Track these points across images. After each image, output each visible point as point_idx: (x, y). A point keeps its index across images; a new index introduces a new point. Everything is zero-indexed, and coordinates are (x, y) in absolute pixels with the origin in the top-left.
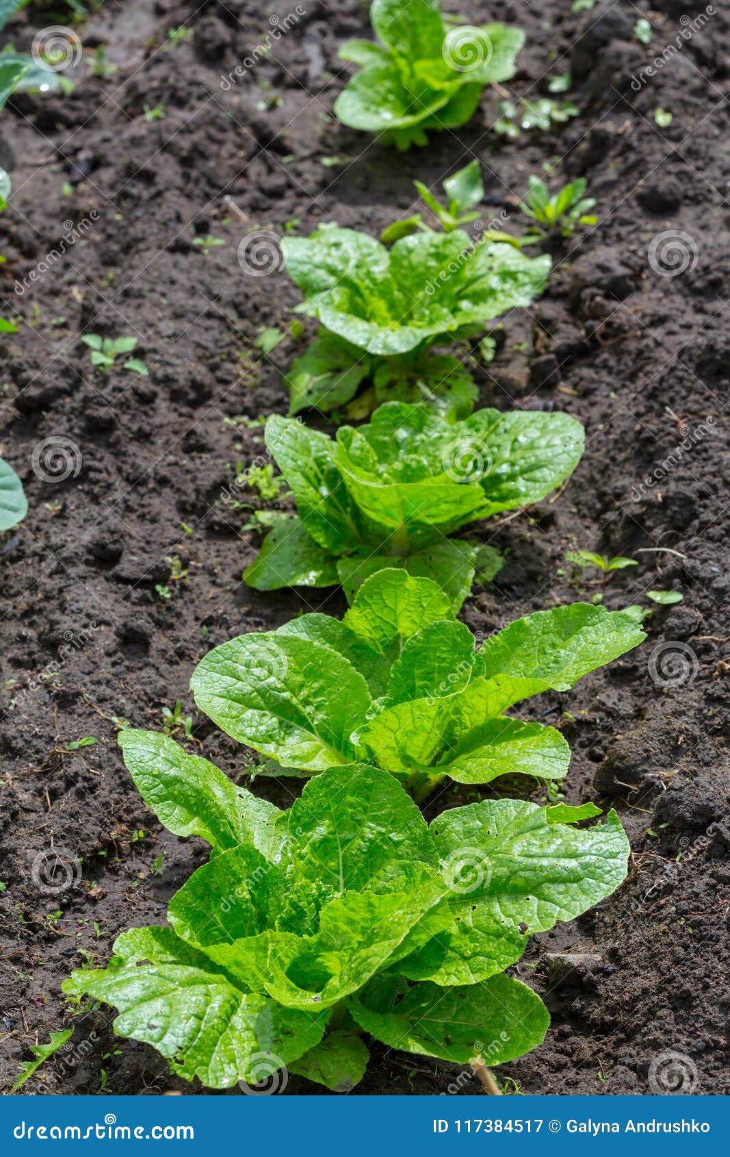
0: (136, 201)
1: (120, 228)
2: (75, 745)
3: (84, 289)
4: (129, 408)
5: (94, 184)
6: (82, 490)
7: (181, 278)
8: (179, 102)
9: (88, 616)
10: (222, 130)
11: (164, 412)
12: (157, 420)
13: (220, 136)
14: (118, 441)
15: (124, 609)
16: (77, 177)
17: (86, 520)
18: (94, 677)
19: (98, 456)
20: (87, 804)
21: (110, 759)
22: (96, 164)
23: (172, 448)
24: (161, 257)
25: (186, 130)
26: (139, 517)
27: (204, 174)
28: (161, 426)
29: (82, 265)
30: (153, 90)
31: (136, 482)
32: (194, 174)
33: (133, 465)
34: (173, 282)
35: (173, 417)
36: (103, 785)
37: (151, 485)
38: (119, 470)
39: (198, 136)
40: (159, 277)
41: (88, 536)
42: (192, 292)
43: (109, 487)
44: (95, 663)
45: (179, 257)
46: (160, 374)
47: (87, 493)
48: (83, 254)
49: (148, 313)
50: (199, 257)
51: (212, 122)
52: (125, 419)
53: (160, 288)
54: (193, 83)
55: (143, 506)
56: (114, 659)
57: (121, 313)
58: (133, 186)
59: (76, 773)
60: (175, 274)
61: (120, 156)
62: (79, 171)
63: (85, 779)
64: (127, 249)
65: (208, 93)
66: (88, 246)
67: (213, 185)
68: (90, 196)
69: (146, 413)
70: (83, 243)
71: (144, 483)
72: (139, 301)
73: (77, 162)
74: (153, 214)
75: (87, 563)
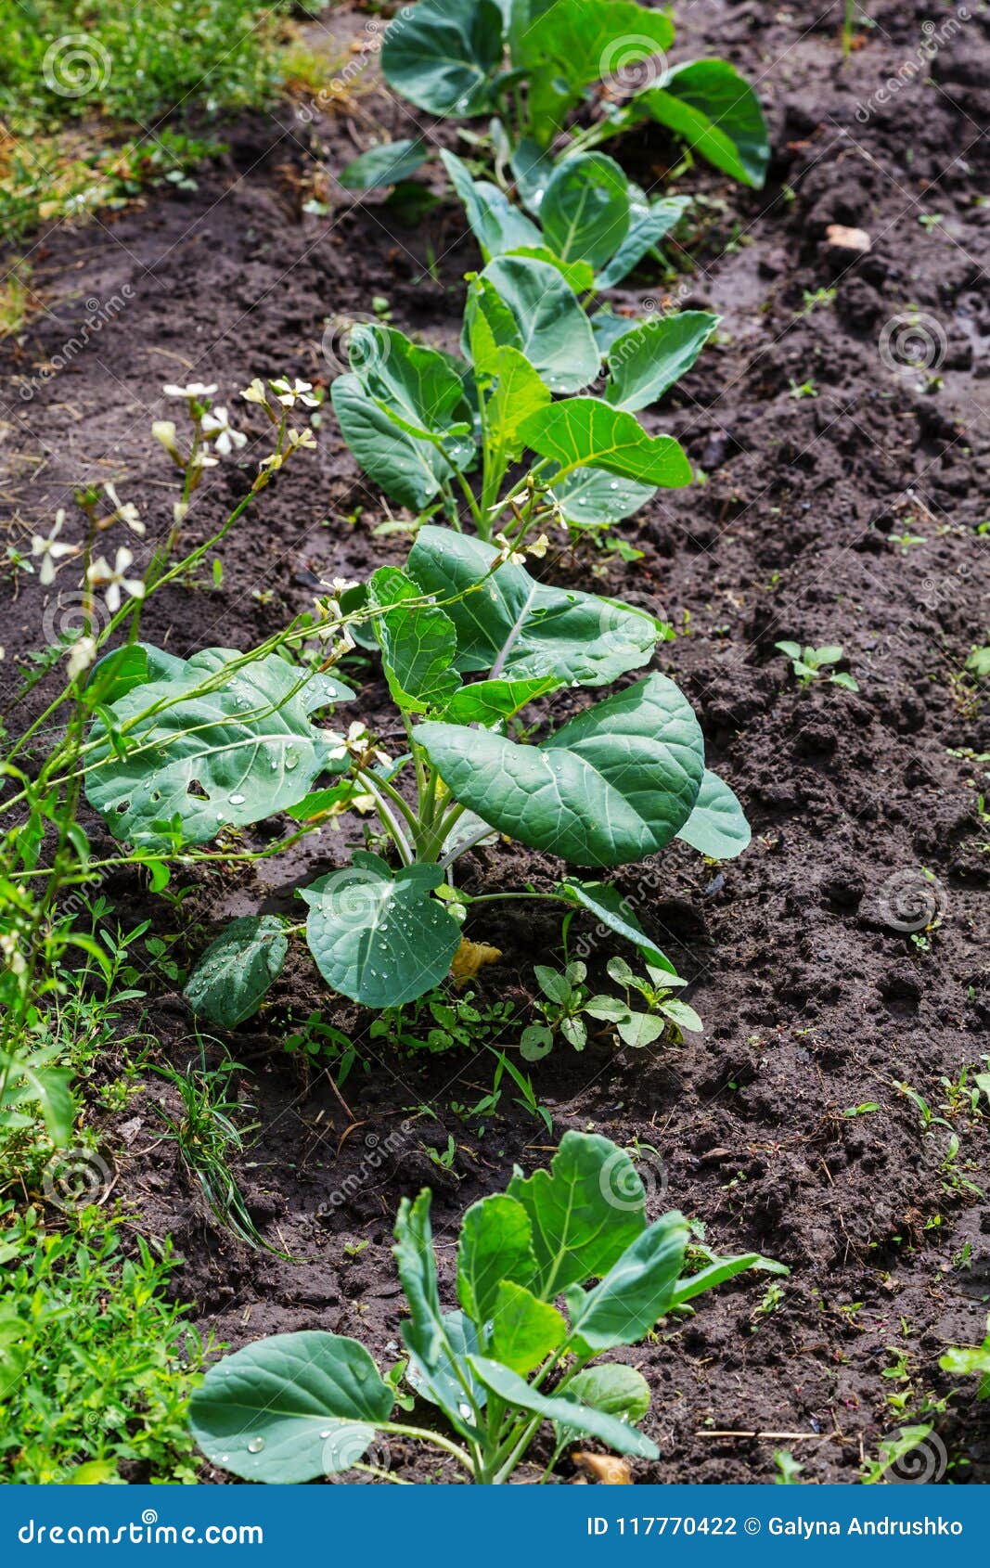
0: (799, 492)
1: (781, 522)
2: (853, 1111)
3: (741, 594)
4: (845, 728)
5: (738, 469)
6: (799, 822)
7: (876, 581)
8: (828, 376)
9: (838, 965)
10: (883, 413)
11: (882, 738)
12: (875, 745)
13: (880, 420)
14: (838, 767)
15: (875, 960)
16: (710, 463)
17: (810, 857)
18: (858, 1034)
19: (818, 782)
20: (877, 1180)
21: (895, 1130)
22: (733, 448)
23: (895, 780)
24: (846, 556)
25: (845, 409)
26: (870, 856)
27: (867, 464)
28: (880, 753)
29: (733, 566)
30: (792, 362)
31: (864, 817)
32: (857, 463)
33: (859, 795)
34: (866, 586)
35: (891, 742)
36: (891, 1159)
37: (881, 819)
38: (841, 800)
39: (859, 418)
40: (849, 579)
41: (818, 874)
42: (890, 599)
43: (834, 819)
44: (856, 1020)
45: (870, 557)
46: (870, 691)
47: (806, 826)
48: (733, 552)
49: (839, 619)
50: (892, 558)
51: (872, 403)
52: (842, 740)
53: (852, 592)
54: (845, 355)
55: (874, 844)
56: (879, 1016)
57: (811, 619)
58: (792, 473)
59: (861, 1143)
60: (868, 576)
61: (766, 438)
62: (712, 457)
63: (873, 1149)
64: (796, 546)
65: (865, 368)
66: (737, 544)
67: (880, 479)
68: (735, 485)
69: (863, 736)
70: (731, 540)
71: (873, 817)
72: (830, 606)
73: (709, 444)
74: (825, 507)
75: (823, 905)
